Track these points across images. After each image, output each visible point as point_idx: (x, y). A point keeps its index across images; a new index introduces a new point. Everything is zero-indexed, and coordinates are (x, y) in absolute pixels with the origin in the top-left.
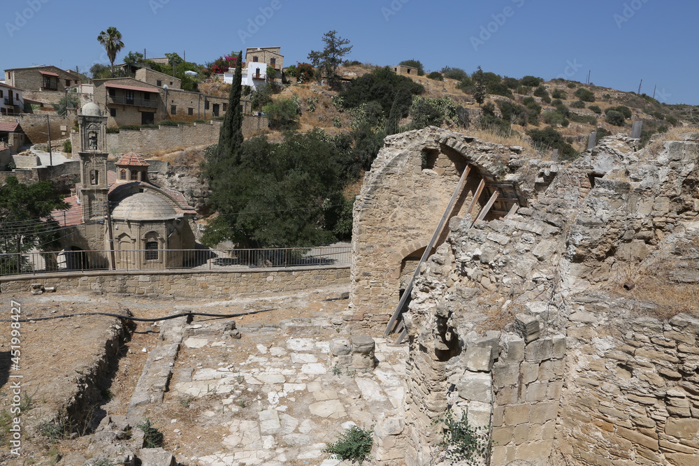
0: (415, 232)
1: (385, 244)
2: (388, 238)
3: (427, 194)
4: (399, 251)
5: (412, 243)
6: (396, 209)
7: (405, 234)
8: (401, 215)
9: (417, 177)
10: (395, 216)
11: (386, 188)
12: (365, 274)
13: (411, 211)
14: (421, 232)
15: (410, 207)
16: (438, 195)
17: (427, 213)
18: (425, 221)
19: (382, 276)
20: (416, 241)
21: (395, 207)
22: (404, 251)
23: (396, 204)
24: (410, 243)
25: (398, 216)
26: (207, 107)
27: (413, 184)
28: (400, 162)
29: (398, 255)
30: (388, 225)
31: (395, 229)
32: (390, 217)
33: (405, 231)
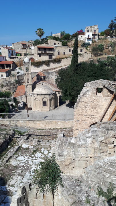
0: (94, 116)
1: (83, 120)
2: (84, 118)
3: (99, 104)
4: (88, 122)
5: (93, 120)
6: (87, 109)
7: (90, 117)
8: (89, 110)
9: (95, 98)
10: (86, 111)
11: (83, 102)
12: (77, 129)
13: (92, 109)
14: (96, 117)
15: (92, 108)
16: (103, 104)
17: (99, 110)
18: (98, 113)
19: (82, 130)
20: (95, 120)
21: (86, 108)
22: (90, 123)
23: (87, 107)
24: (92, 120)
25: (88, 111)
26: (70, 51)
27: (93, 100)
28: (88, 93)
29: (88, 124)
30: (84, 114)
31: (87, 115)
32: (85, 111)
33: (90, 116)
